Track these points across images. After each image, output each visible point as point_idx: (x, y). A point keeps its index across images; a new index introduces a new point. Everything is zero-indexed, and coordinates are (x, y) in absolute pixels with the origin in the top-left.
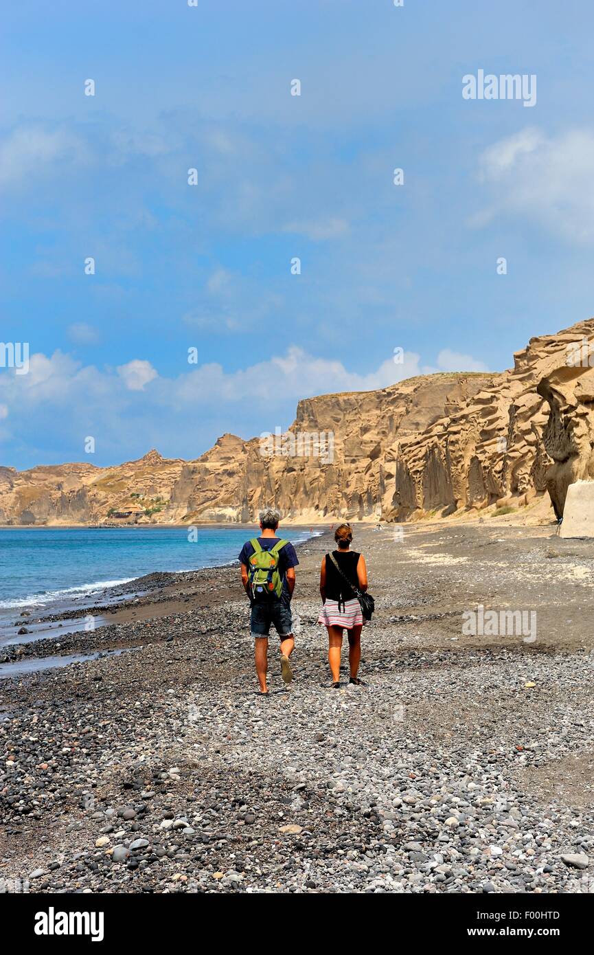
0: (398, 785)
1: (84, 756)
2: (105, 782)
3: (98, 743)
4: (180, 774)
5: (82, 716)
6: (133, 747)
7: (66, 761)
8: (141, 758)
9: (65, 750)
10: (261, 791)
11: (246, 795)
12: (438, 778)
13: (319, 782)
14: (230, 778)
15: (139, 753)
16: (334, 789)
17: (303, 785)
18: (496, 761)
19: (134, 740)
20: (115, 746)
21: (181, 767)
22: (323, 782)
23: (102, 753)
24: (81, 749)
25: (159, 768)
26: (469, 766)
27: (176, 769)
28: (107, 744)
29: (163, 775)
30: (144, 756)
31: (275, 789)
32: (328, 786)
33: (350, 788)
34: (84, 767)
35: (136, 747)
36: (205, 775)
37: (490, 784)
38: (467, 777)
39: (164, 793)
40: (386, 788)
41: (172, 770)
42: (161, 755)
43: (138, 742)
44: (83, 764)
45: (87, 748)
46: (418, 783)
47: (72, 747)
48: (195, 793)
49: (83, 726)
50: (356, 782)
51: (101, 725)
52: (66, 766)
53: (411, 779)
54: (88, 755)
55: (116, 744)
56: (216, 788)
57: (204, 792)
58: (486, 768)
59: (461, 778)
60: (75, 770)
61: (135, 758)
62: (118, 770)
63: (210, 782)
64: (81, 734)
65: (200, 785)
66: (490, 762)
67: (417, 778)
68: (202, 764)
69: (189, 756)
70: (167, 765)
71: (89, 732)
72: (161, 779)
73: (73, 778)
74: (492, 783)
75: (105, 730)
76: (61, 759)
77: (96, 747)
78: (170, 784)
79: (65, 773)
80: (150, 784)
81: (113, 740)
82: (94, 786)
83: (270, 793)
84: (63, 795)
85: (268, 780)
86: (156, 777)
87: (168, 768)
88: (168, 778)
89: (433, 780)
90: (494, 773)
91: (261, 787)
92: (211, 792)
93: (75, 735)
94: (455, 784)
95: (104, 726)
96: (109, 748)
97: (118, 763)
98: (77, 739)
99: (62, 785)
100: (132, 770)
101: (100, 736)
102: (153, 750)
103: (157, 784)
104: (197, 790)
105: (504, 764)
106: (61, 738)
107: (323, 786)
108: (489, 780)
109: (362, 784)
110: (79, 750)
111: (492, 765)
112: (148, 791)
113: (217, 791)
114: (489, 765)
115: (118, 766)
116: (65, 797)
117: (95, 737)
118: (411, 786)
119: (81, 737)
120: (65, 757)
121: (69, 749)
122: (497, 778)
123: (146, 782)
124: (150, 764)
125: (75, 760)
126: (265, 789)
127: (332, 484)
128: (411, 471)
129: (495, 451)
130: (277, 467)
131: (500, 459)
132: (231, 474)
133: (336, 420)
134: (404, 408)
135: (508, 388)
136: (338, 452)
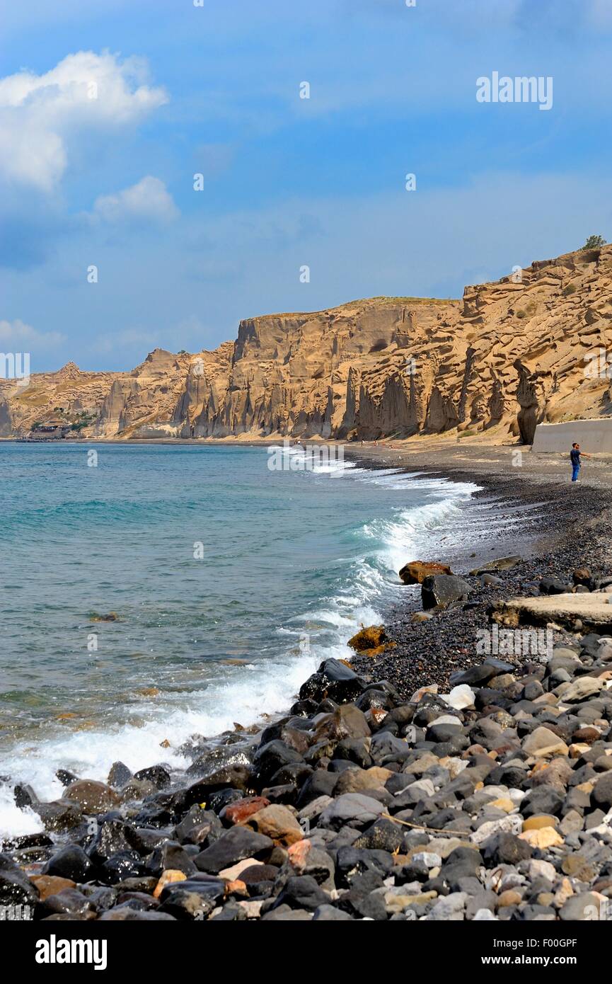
127: (279, 403)
128: (372, 396)
129: (452, 383)
130: (220, 385)
131: (458, 390)
132: (164, 390)
133: (277, 341)
134: (348, 332)
135: (461, 329)
136: (282, 372)
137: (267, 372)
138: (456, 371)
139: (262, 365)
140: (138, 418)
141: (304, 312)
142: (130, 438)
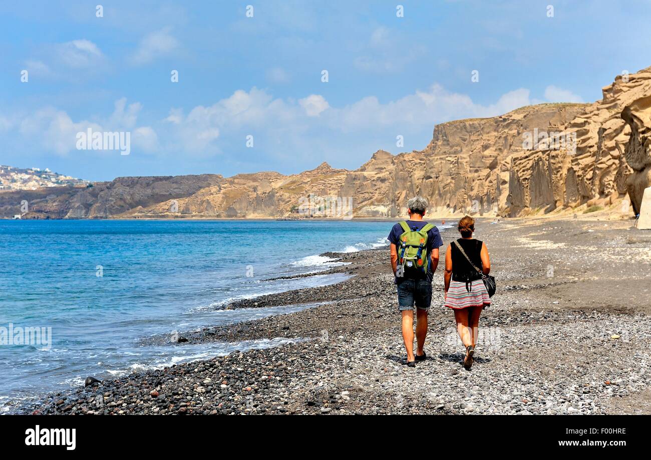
0: (514, 408)
1: (278, 382)
2: (294, 400)
3: (288, 373)
4: (350, 396)
5: (275, 354)
6: (313, 376)
7: (265, 385)
8: (320, 384)
9: (263, 377)
10: (410, 409)
11: (400, 412)
12: (544, 403)
13: (454, 404)
14: (387, 399)
15: (318, 381)
16: (466, 409)
17: (442, 405)
18: (589, 392)
19: (314, 372)
20: (301, 376)
21: (350, 391)
22: (457, 404)
23: (291, 380)
24: (275, 377)
25: (334, 391)
26: (568, 395)
27: (347, 392)
28: (295, 374)
29: (337, 396)
30: (322, 382)
31: (421, 408)
32: (461, 407)
33: (477, 409)
34: (278, 390)
35: (316, 377)
36: (368, 397)
37: (585, 409)
38: (567, 403)
39: (338, 409)
40: (505, 409)
41: (344, 393)
42: (335, 382)
43: (318, 373)
44: (277, 388)
45: (280, 377)
46: (529, 406)
47: (268, 376)
48: (361, 409)
49: (276, 360)
50: (482, 404)
51: (290, 360)
52: (264, 389)
53: (525, 404)
54: (280, 381)
55: (301, 374)
56: (377, 406)
57: (368, 409)
58: (581, 397)
59: (562, 404)
60: (272, 392)
61: (316, 384)
62: (303, 392)
63: (372, 402)
64: (275, 366)
65: (364, 404)
66: (584, 393)
67: (529, 403)
68: (365, 388)
69: (356, 383)
70: (339, 389)
71: (281, 365)
72: (335, 399)
73: (270, 397)
74: (586, 408)
75: (293, 364)
76: (261, 384)
77: (286, 376)
78: (342, 403)
79: (264, 394)
80: (327, 402)
81: (299, 371)
82: (286, 403)
83: (417, 411)
84: (263, 409)
85: (415, 401)
86: (331, 397)
87: (341, 391)
88: (341, 398)
89: (541, 404)
90: (588, 401)
91: (410, 406)
92: (373, 409)
93: (270, 367)
94: (559, 408)
95: (292, 361)
96: (296, 376)
97: (303, 388)
98: (272, 370)
99: (262, 402)
100: (314, 393)
101: (289, 368)
102: (329, 379)
103: (333, 402)
104: (362, 407)
105: (595, 394)
106: (261, 369)
107: (457, 407)
108: (584, 406)
109: (487, 406)
110: (274, 377)
111: (586, 395)
112: (326, 407)
113: (378, 408)
114: (584, 395)
115: (303, 389)
116: (265, 411)
117: (285, 369)
118: (524, 408)
119: (275, 368)
120: (264, 382)
121: (267, 377)
122: (590, 405)
123: (325, 401)
124: (327, 388)
125: (271, 385)
126: (414, 408)
127: (460, 188)
128: (521, 179)
129: (586, 163)
130: (418, 175)
131: (591, 169)
132: (383, 180)
133: (462, 140)
134: (516, 131)
135: (597, 115)
136: (465, 164)
137: (453, 164)
138: (590, 152)
139: (449, 158)
140: (362, 202)
141: (484, 118)
142: (354, 217)
